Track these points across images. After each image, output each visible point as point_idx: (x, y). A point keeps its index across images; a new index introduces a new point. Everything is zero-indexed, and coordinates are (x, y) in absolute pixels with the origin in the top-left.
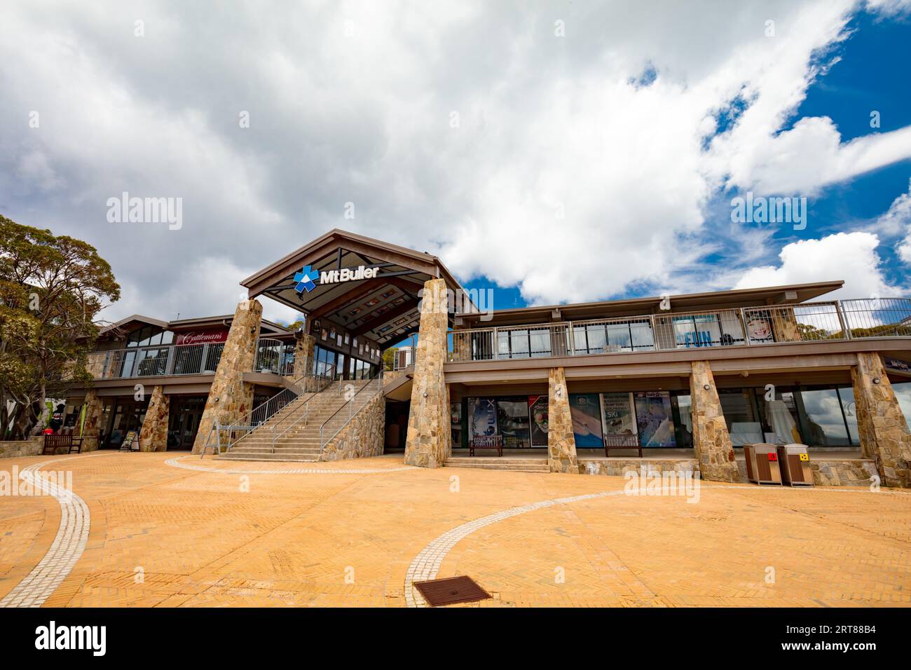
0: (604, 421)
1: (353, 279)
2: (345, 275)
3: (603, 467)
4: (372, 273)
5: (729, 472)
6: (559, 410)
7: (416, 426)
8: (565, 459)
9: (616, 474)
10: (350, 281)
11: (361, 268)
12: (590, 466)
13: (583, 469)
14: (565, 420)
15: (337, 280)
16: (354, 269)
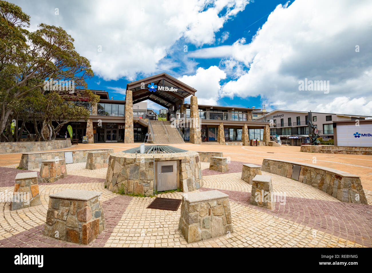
0: (216, 134)
1: (169, 91)
2: (167, 89)
3: (229, 144)
4: (176, 90)
5: (248, 144)
6: (222, 132)
7: (196, 135)
8: (223, 142)
9: (231, 145)
10: (168, 91)
11: (172, 88)
12: (226, 144)
13: (226, 145)
14: (223, 134)
15: (164, 90)
16: (170, 88)
